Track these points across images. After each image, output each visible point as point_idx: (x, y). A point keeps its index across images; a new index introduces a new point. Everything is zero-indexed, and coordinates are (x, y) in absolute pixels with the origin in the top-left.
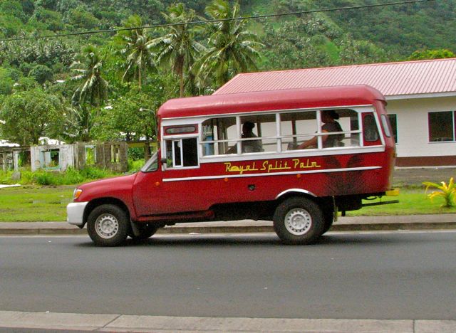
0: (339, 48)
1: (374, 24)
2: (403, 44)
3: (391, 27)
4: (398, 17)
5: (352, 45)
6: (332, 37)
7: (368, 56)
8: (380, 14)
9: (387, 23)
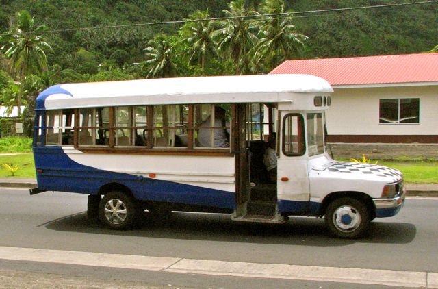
0: (372, 40)
1: (403, 20)
2: (427, 38)
3: (418, 24)
4: (426, 15)
5: (383, 38)
6: (366, 31)
7: (397, 48)
8: (410, 12)
9: (414, 20)
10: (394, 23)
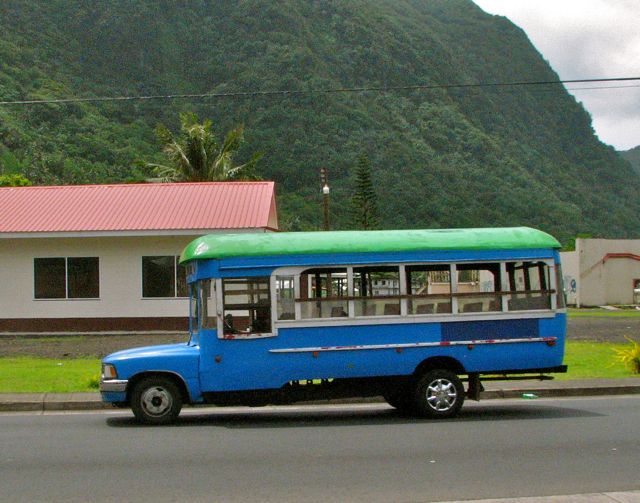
0: (21, 162)
1: (74, 132)
2: (111, 163)
3: (97, 139)
4: (109, 125)
5: (39, 159)
6: (12, 147)
7: (61, 176)
8: (85, 118)
9: (93, 133)
10: (60, 134)
